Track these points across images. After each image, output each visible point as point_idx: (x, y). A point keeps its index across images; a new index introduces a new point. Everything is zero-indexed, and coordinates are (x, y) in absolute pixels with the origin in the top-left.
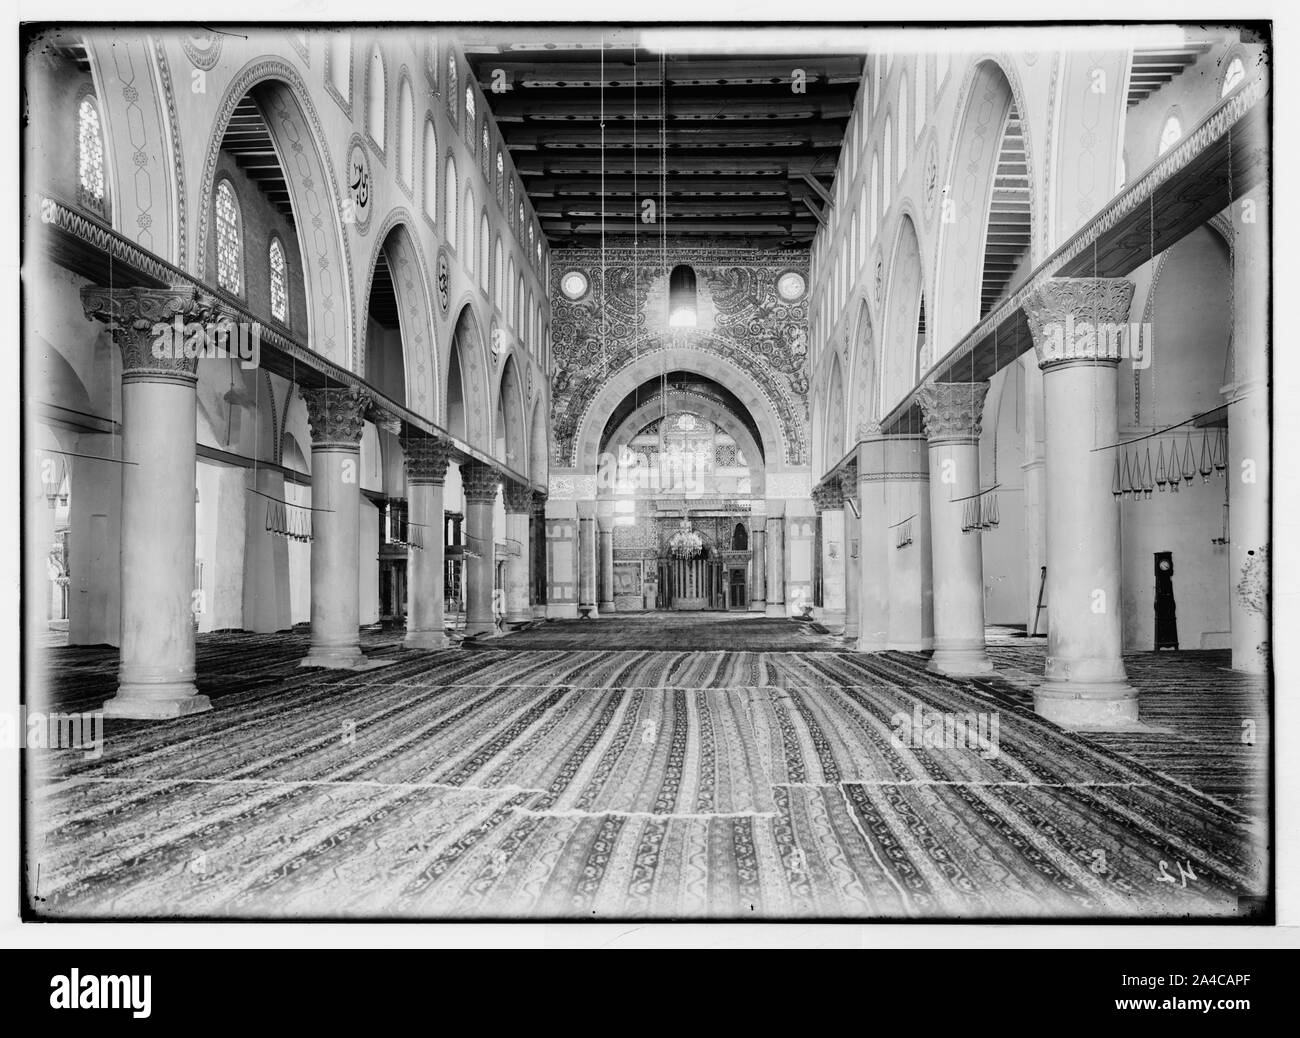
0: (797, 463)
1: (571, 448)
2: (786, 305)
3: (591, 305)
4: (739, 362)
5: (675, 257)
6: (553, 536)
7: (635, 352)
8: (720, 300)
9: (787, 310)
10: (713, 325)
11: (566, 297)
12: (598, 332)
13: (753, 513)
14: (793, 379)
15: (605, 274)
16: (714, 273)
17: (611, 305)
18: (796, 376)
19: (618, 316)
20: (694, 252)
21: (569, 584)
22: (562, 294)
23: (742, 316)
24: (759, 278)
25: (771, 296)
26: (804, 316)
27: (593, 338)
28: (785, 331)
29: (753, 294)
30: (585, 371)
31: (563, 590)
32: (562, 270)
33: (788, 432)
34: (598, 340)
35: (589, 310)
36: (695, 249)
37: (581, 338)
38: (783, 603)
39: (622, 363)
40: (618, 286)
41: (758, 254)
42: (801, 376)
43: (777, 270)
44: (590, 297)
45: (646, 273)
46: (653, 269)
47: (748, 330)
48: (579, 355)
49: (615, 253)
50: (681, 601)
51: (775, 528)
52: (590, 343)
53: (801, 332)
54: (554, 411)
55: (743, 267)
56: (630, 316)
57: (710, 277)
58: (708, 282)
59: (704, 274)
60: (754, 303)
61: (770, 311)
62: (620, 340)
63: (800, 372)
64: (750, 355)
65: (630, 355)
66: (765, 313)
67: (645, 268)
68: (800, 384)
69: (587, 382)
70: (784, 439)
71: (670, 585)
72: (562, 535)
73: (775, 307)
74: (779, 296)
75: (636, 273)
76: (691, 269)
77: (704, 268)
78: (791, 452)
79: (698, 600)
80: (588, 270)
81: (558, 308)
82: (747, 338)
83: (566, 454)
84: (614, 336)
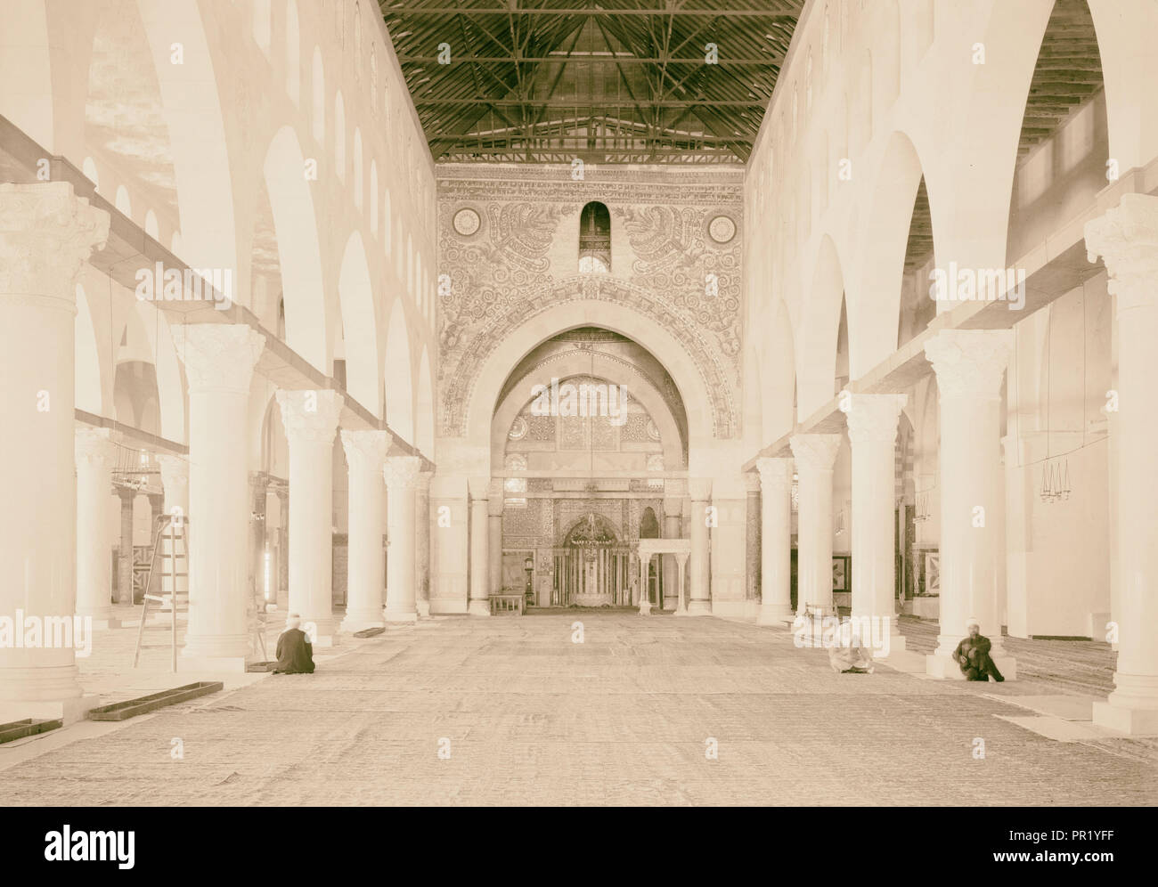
0: (728, 437)
1: (461, 415)
2: (715, 251)
3: (487, 247)
4: (660, 318)
5: (586, 192)
6: (439, 518)
7: (536, 304)
8: (638, 244)
9: (717, 257)
10: (630, 273)
11: (456, 237)
12: (494, 279)
13: (667, 496)
14: (722, 338)
15: (503, 211)
16: (631, 213)
17: (510, 246)
18: (727, 334)
19: (518, 260)
20: (607, 186)
21: (458, 576)
22: (453, 231)
23: (664, 263)
24: (684, 219)
25: (698, 240)
26: (736, 265)
27: (489, 286)
28: (715, 280)
29: (677, 237)
30: (479, 324)
31: (450, 583)
32: (453, 204)
33: (716, 399)
34: (494, 289)
35: (484, 252)
36: (609, 183)
37: (474, 285)
38: (708, 600)
39: (523, 317)
40: (519, 225)
41: (683, 190)
42: (732, 335)
43: (704, 211)
44: (486, 237)
45: (551, 210)
46: (560, 205)
47: (671, 279)
48: (471, 305)
49: (515, 186)
50: (581, 596)
51: (699, 513)
52: (484, 292)
53: (733, 284)
54: (441, 372)
55: (665, 206)
56: (532, 260)
57: (628, 217)
58: (626, 224)
59: (620, 212)
60: (678, 249)
61: (697, 257)
62: (521, 289)
63: (731, 330)
64: (673, 309)
65: (532, 307)
66: (690, 261)
67: (551, 204)
68: (731, 345)
69: (481, 338)
70: (711, 408)
71: (567, 578)
72: (450, 517)
73: (703, 253)
74: (708, 240)
75: (540, 210)
76: (605, 206)
77: (620, 206)
78: (719, 424)
79: (602, 596)
80: (482, 205)
81: (447, 250)
82: (669, 289)
83: (456, 422)
84: (513, 284)
